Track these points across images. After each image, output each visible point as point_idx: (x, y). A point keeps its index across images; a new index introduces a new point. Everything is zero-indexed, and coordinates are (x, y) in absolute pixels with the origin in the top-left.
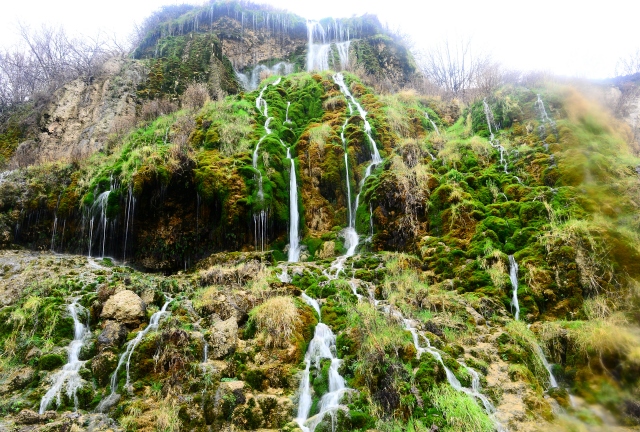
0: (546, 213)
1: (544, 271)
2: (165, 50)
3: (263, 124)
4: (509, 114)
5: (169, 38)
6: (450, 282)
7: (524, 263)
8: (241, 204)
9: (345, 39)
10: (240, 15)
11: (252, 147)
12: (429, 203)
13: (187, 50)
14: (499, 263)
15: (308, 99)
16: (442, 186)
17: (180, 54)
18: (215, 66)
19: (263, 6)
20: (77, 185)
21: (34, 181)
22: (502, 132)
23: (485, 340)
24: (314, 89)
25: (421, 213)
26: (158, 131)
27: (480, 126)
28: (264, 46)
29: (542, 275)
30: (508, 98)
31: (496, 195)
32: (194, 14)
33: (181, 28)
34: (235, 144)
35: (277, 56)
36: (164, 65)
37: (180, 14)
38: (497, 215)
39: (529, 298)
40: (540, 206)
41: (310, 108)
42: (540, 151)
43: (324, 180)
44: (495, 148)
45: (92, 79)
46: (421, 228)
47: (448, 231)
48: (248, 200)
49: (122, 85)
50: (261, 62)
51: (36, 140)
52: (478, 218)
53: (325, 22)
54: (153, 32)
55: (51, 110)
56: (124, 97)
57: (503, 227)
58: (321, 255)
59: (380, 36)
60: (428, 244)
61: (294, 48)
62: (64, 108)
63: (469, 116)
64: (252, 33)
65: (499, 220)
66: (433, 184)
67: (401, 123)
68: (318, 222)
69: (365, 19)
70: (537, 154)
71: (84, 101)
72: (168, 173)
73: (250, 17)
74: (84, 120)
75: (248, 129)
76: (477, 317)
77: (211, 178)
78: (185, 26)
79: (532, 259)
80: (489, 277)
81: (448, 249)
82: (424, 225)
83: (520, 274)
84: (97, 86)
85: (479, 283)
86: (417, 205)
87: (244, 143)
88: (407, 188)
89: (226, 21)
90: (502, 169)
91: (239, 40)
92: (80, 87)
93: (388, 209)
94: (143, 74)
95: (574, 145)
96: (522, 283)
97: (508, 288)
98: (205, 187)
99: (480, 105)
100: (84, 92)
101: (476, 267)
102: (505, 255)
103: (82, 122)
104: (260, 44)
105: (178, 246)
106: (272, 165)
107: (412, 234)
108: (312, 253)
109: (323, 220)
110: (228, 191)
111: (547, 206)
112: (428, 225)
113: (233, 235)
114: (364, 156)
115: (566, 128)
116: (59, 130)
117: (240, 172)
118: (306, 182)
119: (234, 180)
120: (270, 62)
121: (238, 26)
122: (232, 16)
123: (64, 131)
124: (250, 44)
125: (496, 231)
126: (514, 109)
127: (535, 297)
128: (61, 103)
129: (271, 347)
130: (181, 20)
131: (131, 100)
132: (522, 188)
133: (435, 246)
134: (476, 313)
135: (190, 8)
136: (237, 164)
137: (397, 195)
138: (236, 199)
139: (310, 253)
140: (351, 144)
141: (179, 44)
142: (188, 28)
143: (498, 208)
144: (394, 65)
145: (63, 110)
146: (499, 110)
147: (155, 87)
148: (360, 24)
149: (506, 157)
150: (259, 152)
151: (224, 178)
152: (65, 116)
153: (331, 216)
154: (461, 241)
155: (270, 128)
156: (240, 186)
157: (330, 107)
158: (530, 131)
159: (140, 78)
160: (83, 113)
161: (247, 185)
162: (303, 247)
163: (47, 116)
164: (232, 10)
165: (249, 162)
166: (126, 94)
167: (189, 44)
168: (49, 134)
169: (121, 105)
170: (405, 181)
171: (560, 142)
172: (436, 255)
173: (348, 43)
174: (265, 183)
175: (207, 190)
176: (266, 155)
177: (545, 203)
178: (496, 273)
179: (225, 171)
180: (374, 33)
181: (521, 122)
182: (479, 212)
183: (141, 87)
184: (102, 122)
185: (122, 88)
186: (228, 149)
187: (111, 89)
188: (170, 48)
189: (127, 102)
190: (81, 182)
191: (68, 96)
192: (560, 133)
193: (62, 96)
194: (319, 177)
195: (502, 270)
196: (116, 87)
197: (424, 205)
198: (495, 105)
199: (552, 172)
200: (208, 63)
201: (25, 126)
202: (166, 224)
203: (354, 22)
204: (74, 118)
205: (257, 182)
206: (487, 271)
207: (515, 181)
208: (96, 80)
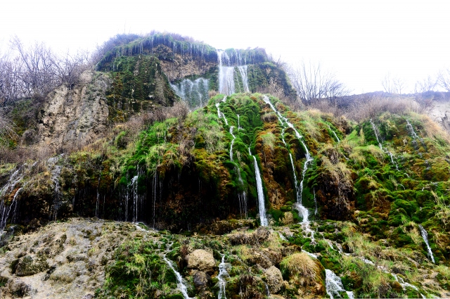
0: (433, 198)
1: (445, 235)
2: (120, 66)
3: (228, 131)
4: (390, 132)
5: (122, 58)
6: (385, 241)
7: (430, 230)
8: (228, 186)
9: (243, 64)
10: (172, 44)
11: (227, 147)
12: (355, 189)
13: (137, 67)
14: (415, 230)
15: (251, 113)
16: (361, 179)
17: (132, 69)
18: (159, 80)
19: (187, 38)
20: (110, 171)
21: (78, 167)
22: (388, 143)
23: (428, 278)
24: (254, 107)
25: (350, 195)
26: (158, 133)
27: (370, 138)
28: (188, 66)
29: (443, 237)
30: (388, 121)
31: (396, 185)
32: (140, 42)
33: (131, 51)
34: (215, 144)
35: (197, 73)
36: (122, 77)
37: (130, 41)
38: (402, 198)
39: (439, 251)
40: (429, 194)
41: (253, 119)
42: (417, 157)
43: (277, 170)
44: (387, 154)
45: (73, 85)
46: (351, 205)
47: (371, 207)
48: (233, 183)
49: (95, 91)
50: (186, 77)
51: (35, 129)
52: (391, 200)
53: (229, 51)
54: (110, 52)
55: (46, 107)
56: (97, 100)
57: (409, 206)
58: (284, 221)
59: (268, 63)
60: (360, 215)
61: (208, 68)
62: (55, 106)
63: (361, 130)
64: (179, 57)
65: (404, 202)
66: (354, 177)
67: (316, 132)
68: (275, 199)
69: (256, 50)
70: (417, 160)
71: (68, 101)
72: (181, 165)
73: (179, 46)
74: (69, 115)
75: (221, 134)
76: (416, 263)
77: (208, 169)
78: (134, 49)
79: (435, 227)
80: (411, 238)
81: (375, 220)
82: (353, 203)
83: (429, 237)
84: (77, 91)
85: (405, 242)
86: (347, 190)
87: (221, 145)
88: (338, 179)
89: (162, 47)
90: (395, 168)
91: (171, 61)
92: (65, 91)
93: (326, 192)
94: (108, 83)
95: (438, 155)
96: (431, 242)
97: (424, 245)
98: (204, 175)
99: (369, 124)
100: (67, 95)
101: (400, 232)
102: (416, 225)
103: (68, 117)
104: (185, 64)
105: (184, 214)
106: (243, 160)
107: (346, 209)
108: (276, 219)
109: (279, 197)
110: (219, 178)
111: (434, 194)
112: (356, 203)
113: (223, 207)
114: (300, 155)
115: (430, 144)
116: (51, 122)
117: (224, 164)
118: (264, 171)
119: (222, 170)
120: (193, 77)
121: (170, 51)
122: (167, 45)
123: (54, 123)
124: (178, 64)
125: (405, 208)
126: (393, 128)
127: (441, 250)
128: (53, 103)
129: (305, 284)
130: (131, 45)
131: (103, 102)
132: (413, 181)
133: (366, 217)
134: (413, 261)
135: (136, 37)
136: (221, 159)
137: (331, 183)
138: (225, 183)
139: (275, 220)
140: (292, 147)
141: (131, 62)
142: (135, 51)
143: (401, 194)
144: (278, 83)
145: (54, 108)
146: (383, 127)
147: (117, 93)
148: (254, 54)
149: (395, 160)
150: (234, 152)
151: (215, 169)
152: (55, 112)
153: (283, 195)
154: (382, 214)
155: (234, 134)
156: (226, 174)
157: (267, 119)
158: (406, 143)
159: (106, 86)
160: (68, 110)
161: (231, 174)
162: (270, 215)
163: (43, 112)
164: (167, 40)
165: (229, 158)
166: (99, 97)
167: (138, 63)
168: (44, 124)
169: (96, 106)
170: (336, 174)
171: (428, 152)
172: (369, 223)
173: (246, 67)
174: (241, 172)
175: (206, 176)
176: (238, 153)
177: (432, 192)
178: (414, 235)
179: (215, 164)
180: (263, 61)
181: (398, 137)
182: (391, 196)
183: (108, 93)
184: (83, 118)
185: (95, 94)
186: (211, 148)
187: (87, 93)
188: (124, 65)
189: (100, 103)
190: (112, 168)
191: (57, 97)
192: (428, 147)
193: (53, 97)
194: (272, 169)
195: (417, 234)
196: (91, 92)
197: (352, 191)
198: (380, 125)
199: (430, 172)
200: (154, 77)
201: (26, 118)
202: (173, 199)
203: (249, 53)
204: (62, 113)
205: (237, 172)
206: (408, 234)
207: (406, 177)
208: (76, 86)
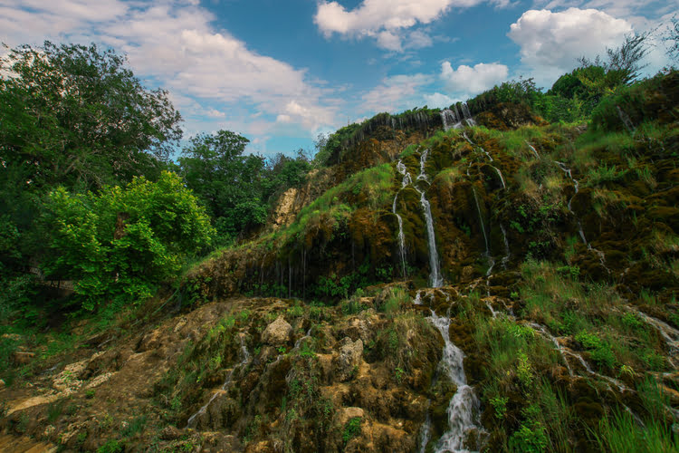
8: (386, 244)
11: (392, 198)
18: (377, 159)
24: (442, 147)
28: (411, 138)
34: (380, 199)
43: (457, 214)
45: (300, 185)
48: (391, 240)
49: (318, 185)
55: (278, 209)
58: (462, 279)
64: (401, 132)
71: (296, 200)
75: (389, 186)
77: (361, 228)
84: (303, 189)
89: (382, 128)
91: (393, 138)
92: (293, 192)
94: (331, 175)
98: (356, 236)
100: (296, 195)
104: (408, 137)
106: (410, 209)
109: (461, 249)
110: (375, 235)
116: (283, 221)
117: (383, 219)
119: (379, 227)
121: (390, 129)
122: (386, 124)
123: (286, 221)
124: (400, 139)
128: (283, 204)
136: (381, 213)
138: (382, 241)
139: (452, 279)
140: (477, 178)
145: (284, 208)
150: (398, 201)
151: (371, 225)
152: (286, 212)
153: (467, 245)
156: (384, 230)
159: (329, 178)
160: (297, 207)
161: (389, 228)
163: (276, 214)
165: (389, 210)
166: (321, 190)
168: (278, 224)
174: (404, 224)
176: (404, 203)
187: (311, 189)
191: (286, 199)
193: (283, 200)
194: (452, 213)
205: (398, 225)
